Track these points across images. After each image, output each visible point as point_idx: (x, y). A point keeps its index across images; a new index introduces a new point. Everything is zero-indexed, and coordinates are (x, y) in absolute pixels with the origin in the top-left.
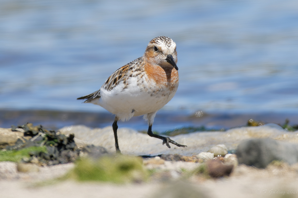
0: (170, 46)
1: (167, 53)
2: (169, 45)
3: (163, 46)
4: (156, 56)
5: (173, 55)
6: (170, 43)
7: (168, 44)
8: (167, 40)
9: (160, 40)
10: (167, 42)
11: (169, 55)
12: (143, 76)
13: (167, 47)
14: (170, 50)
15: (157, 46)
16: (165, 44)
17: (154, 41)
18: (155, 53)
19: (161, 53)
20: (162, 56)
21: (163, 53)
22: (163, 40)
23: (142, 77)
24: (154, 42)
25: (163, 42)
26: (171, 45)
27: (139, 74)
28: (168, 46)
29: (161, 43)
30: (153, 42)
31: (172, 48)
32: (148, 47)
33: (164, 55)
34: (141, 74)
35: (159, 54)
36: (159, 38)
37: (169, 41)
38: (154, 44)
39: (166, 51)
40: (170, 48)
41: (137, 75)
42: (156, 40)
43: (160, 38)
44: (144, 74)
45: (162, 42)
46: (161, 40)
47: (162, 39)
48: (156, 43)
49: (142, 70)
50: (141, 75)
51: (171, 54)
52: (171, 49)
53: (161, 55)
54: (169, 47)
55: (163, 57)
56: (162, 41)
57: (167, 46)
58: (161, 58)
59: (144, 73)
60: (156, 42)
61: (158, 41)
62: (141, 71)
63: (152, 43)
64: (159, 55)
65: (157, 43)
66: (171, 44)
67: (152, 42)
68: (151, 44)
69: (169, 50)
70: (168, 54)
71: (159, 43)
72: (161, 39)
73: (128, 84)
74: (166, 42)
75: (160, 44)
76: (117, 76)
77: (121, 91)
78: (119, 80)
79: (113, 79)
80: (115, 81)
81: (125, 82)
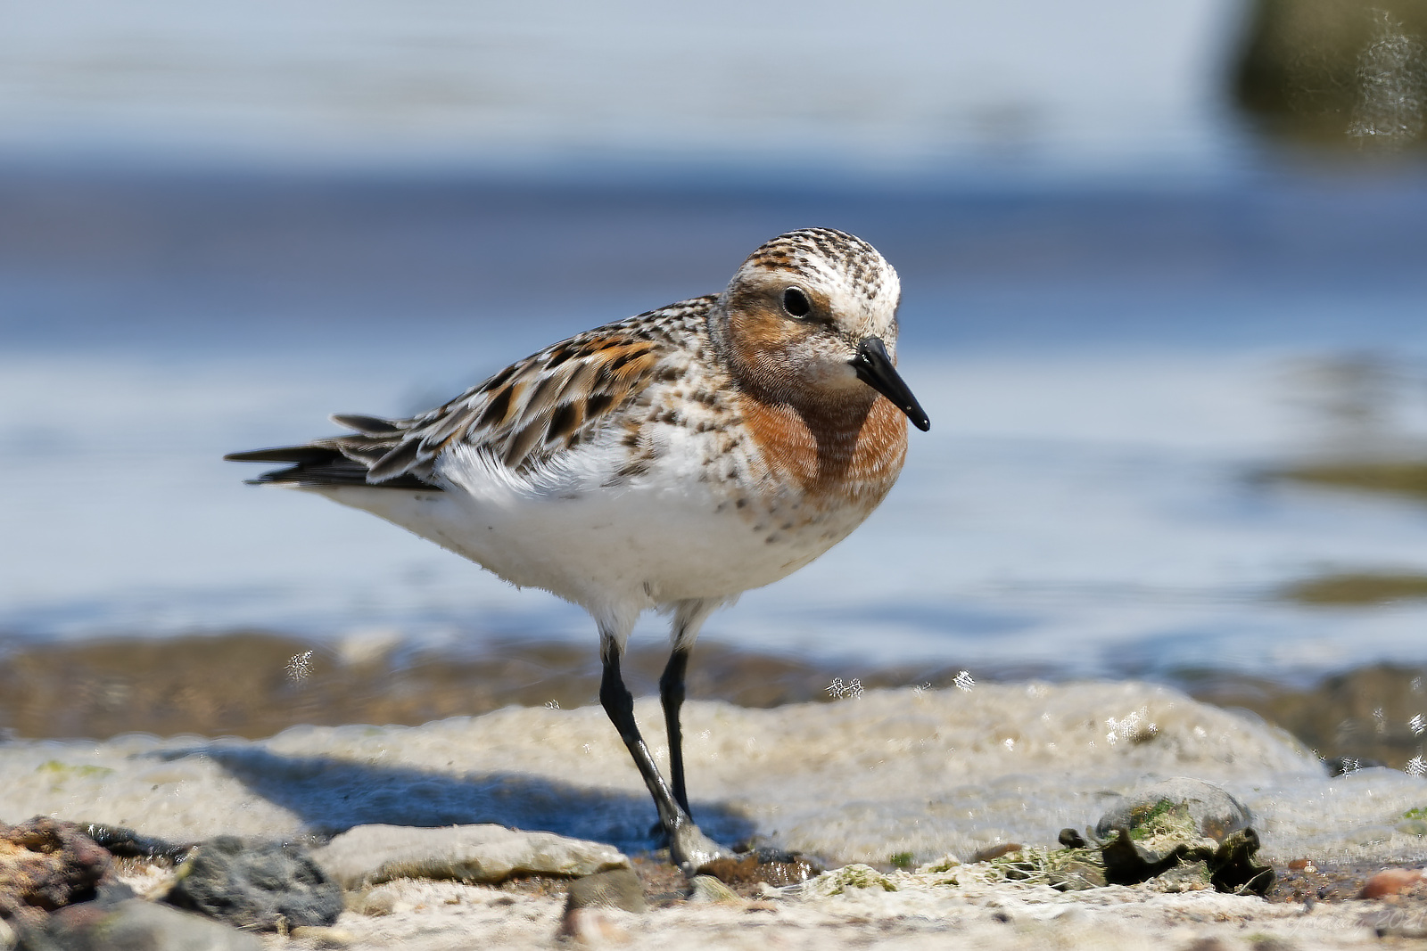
0: (874, 294)
1: (858, 331)
2: (871, 287)
3: (837, 289)
4: (795, 341)
5: (886, 340)
6: (875, 273)
7: (869, 281)
8: (857, 259)
9: (821, 253)
10: (860, 270)
11: (867, 340)
12: (734, 444)
13: (860, 299)
14: (876, 313)
15: (804, 290)
16: (851, 279)
17: (780, 255)
18: (791, 327)
19: (824, 326)
20: (833, 342)
21: (836, 330)
22: (836, 258)
23: (726, 450)
24: (787, 266)
25: (841, 268)
26: (879, 287)
28: (866, 295)
29: (826, 275)
30: (780, 261)
31: (884, 302)
32: (743, 285)
33: (839, 342)
35: (813, 334)
36: (811, 244)
37: (871, 262)
38: (784, 276)
39: (856, 319)
40: (874, 304)
41: (701, 429)
42: (796, 254)
43: (817, 240)
44: (741, 438)
45: (834, 268)
46: (828, 253)
47: (829, 245)
48: (801, 273)
51: (878, 335)
52: (883, 311)
53: (828, 337)
54: (870, 298)
55: (834, 351)
56: (831, 260)
57: (859, 290)
58: (824, 353)
59: (740, 429)
60: (797, 262)
61: (810, 257)
63: (772, 265)
64: (812, 339)
65: (806, 274)
66: (878, 281)
67: (773, 259)
68: (763, 269)
69: (870, 315)
70: (867, 335)
71: (815, 275)
72: (822, 247)
73: (651, 456)
74: (853, 269)
75: (822, 277)
76: (578, 395)
77: (606, 480)
78: (592, 421)
79: (546, 408)
80: (563, 421)
81: (632, 442)
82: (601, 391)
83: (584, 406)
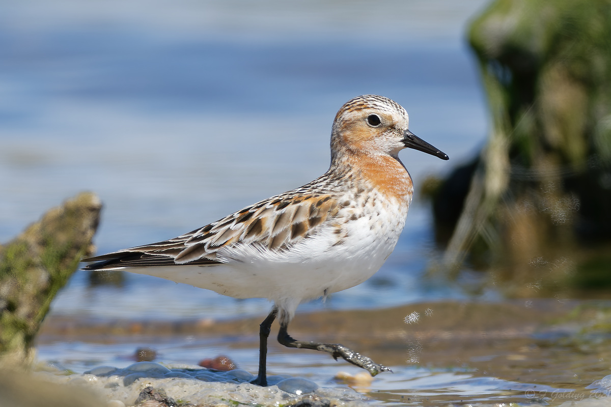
1: (403, 128)
3: (394, 113)
4: (378, 136)
9: (379, 101)
13: (401, 115)
15: (378, 114)
16: (396, 109)
18: (373, 129)
19: (390, 128)
20: (394, 134)
24: (368, 108)
27: (366, 201)
33: (396, 133)
34: (369, 198)
35: (385, 131)
38: (368, 111)
39: (402, 123)
45: (388, 105)
46: (382, 101)
47: (380, 98)
48: (374, 109)
49: (367, 187)
50: (370, 201)
53: (391, 132)
55: (395, 137)
56: (385, 103)
57: (400, 112)
58: (390, 138)
60: (371, 106)
61: (377, 104)
62: (366, 191)
63: (358, 110)
64: (385, 134)
65: (377, 109)
67: (358, 107)
68: (354, 112)
69: (406, 120)
71: (382, 109)
73: (347, 236)
74: (394, 105)
76: (303, 219)
77: (326, 249)
78: (313, 228)
79: (287, 225)
80: (297, 230)
81: (338, 232)
82: (314, 215)
83: (307, 223)
